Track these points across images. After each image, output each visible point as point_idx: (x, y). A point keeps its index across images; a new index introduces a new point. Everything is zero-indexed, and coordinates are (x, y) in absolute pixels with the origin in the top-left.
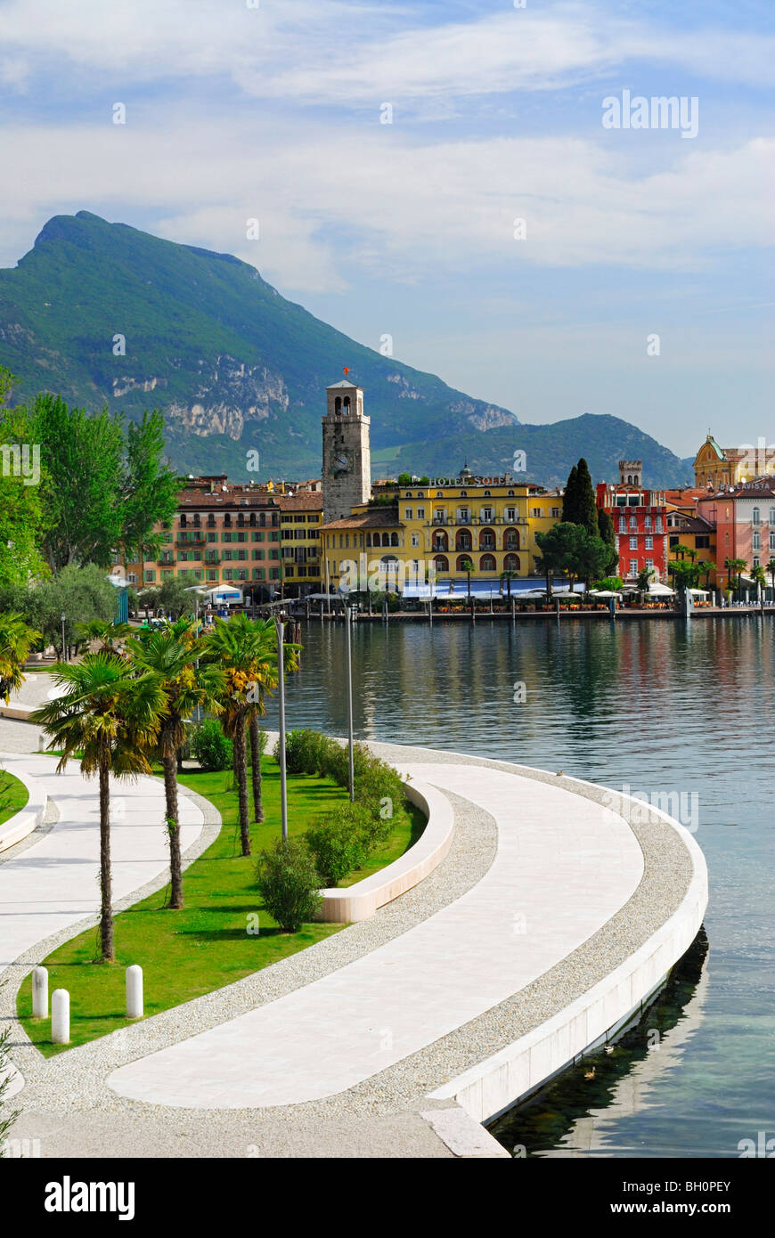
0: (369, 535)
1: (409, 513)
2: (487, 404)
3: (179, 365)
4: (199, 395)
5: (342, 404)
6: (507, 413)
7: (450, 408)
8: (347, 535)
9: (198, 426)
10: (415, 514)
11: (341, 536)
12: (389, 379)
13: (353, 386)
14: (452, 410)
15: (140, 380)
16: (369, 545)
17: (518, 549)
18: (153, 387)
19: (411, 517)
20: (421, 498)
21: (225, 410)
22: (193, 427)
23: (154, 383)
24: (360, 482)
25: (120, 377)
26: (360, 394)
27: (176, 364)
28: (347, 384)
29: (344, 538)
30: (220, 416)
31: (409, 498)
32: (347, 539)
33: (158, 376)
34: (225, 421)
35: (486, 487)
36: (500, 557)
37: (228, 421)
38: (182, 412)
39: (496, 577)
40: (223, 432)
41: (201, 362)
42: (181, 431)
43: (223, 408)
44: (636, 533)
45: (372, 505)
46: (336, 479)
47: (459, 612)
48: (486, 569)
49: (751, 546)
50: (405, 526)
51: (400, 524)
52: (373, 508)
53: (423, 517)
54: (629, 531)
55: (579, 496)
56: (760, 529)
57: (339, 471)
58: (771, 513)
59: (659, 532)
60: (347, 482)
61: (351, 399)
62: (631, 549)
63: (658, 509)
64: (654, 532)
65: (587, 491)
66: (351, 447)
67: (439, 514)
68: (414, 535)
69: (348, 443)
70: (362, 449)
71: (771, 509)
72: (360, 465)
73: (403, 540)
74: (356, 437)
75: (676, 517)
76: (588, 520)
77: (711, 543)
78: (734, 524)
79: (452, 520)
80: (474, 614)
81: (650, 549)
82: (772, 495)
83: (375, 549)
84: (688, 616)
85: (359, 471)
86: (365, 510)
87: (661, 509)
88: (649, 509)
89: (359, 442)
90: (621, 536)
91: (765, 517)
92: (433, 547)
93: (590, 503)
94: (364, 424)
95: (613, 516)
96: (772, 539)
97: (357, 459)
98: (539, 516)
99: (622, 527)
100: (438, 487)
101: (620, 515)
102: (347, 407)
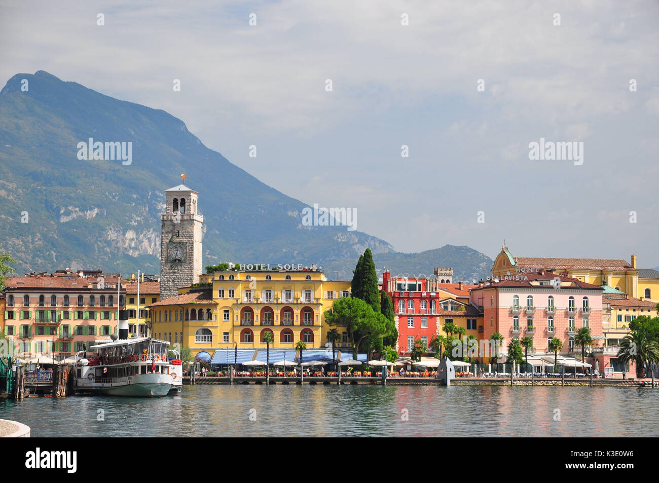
0: (187, 311)
1: (222, 293)
2: (369, 236)
3: (117, 198)
4: (133, 223)
5: (179, 204)
6: (385, 243)
7: (338, 238)
8: (170, 311)
9: (130, 248)
10: (227, 293)
11: (166, 312)
12: (290, 213)
13: (189, 190)
14: (340, 240)
15: (84, 209)
16: (187, 320)
17: (312, 325)
18: (94, 215)
19: (223, 296)
20: (232, 280)
21: (153, 236)
22: (126, 249)
23: (96, 211)
24: (191, 268)
25: (66, 206)
26: (194, 197)
27: (114, 197)
28: (183, 188)
29: (168, 313)
30: (149, 239)
31: (222, 280)
32: (170, 315)
33: (99, 206)
34: (153, 244)
35: (287, 272)
36: (297, 332)
37: (155, 245)
38: (117, 236)
39: (293, 348)
40: (152, 254)
41: (135, 196)
42: (116, 252)
43: (152, 233)
44: (413, 314)
45: (194, 286)
46: (171, 266)
47: (258, 375)
48: (286, 341)
49: (511, 327)
50: (218, 304)
51: (213, 302)
52: (194, 289)
53: (233, 296)
54: (407, 312)
55: (364, 280)
56: (519, 314)
57: (175, 260)
58: (528, 300)
59: (433, 314)
60: (181, 270)
61: (186, 201)
62: (409, 327)
63: (432, 294)
64: (429, 313)
65: (371, 277)
66: (185, 240)
67: (247, 294)
68: (225, 311)
69: (183, 237)
70: (194, 242)
71: (528, 297)
72: (192, 255)
73: (216, 316)
74: (189, 232)
75: (452, 303)
76: (371, 300)
77: (478, 324)
78: (497, 309)
79: (257, 299)
80: (269, 377)
81: (424, 327)
82: (529, 285)
83: (191, 323)
84: (449, 383)
85: (191, 260)
86: (188, 290)
87: (435, 294)
88: (424, 294)
89: (191, 237)
90: (400, 316)
91: (523, 303)
92: (241, 322)
93: (374, 287)
94: (197, 222)
95: (394, 298)
96: (530, 323)
97: (189, 251)
98: (332, 298)
99: (401, 308)
100: (247, 271)
101: (399, 298)
102: (183, 207)
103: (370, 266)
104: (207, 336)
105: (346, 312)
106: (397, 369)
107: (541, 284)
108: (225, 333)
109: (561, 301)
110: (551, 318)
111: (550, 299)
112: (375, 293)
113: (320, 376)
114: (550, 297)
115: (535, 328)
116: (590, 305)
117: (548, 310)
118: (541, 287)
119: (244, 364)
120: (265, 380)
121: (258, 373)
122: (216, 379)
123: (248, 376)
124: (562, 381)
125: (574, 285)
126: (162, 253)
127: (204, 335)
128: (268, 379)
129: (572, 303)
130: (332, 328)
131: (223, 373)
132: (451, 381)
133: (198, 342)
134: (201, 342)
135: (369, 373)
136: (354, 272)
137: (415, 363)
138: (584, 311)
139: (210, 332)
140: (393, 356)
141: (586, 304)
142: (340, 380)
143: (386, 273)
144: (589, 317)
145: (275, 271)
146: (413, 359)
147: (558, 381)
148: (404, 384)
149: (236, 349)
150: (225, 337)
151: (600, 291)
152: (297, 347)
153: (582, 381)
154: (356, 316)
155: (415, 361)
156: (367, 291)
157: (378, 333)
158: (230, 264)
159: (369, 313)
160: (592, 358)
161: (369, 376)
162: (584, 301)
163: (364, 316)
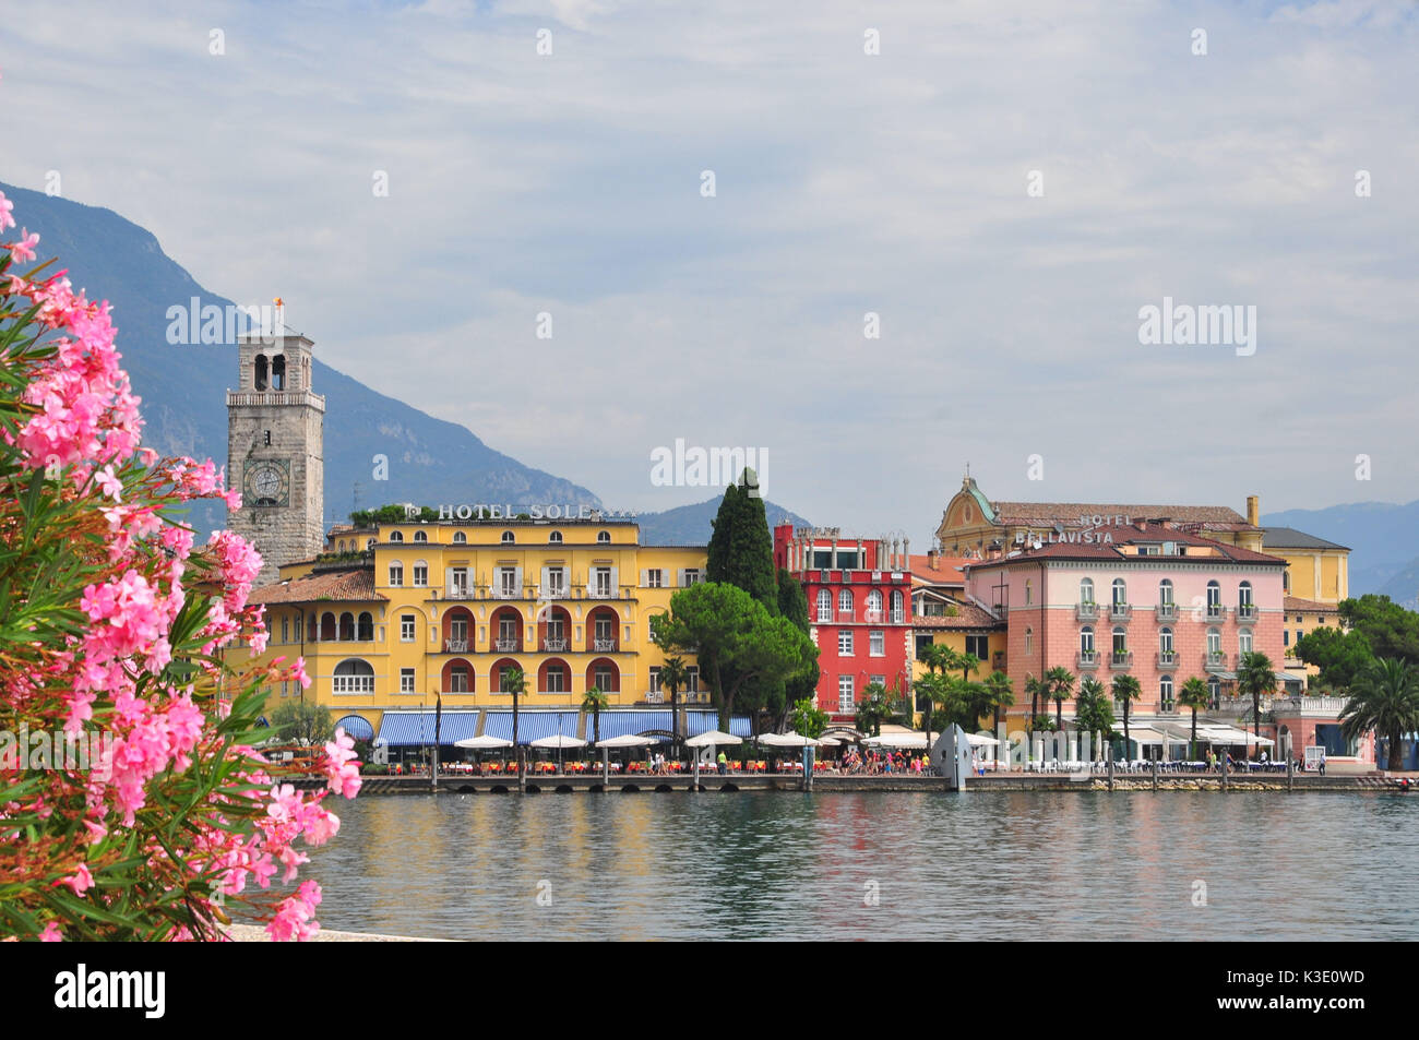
0: (314, 618)
1: (397, 573)
5: (270, 369)
7: (489, 481)
10: (409, 576)
14: (492, 485)
16: (313, 640)
17: (616, 651)
19: (400, 582)
20: (422, 544)
24: (302, 522)
26: (305, 351)
31: (397, 544)
35: (552, 525)
36: (579, 667)
39: (572, 706)
44: (850, 624)
45: (323, 559)
46: (253, 516)
47: (494, 772)
48: (551, 689)
49: (1077, 655)
50: (388, 601)
51: (377, 598)
52: (324, 567)
53: (424, 582)
54: (837, 620)
55: (741, 542)
56: (1095, 622)
57: (261, 501)
58: (1115, 590)
59: (897, 622)
60: (276, 524)
61: (287, 359)
62: (841, 654)
63: (894, 576)
64: (887, 620)
65: (757, 534)
66: (285, 453)
67: (456, 576)
68: (406, 618)
69: (279, 445)
70: (308, 458)
71: (1115, 583)
72: (304, 489)
73: (383, 628)
74: (295, 434)
75: (927, 598)
76: (758, 589)
77: (992, 647)
78: (1043, 610)
79: (483, 589)
80: (525, 776)
81: (879, 655)
82: (1117, 556)
83: (324, 647)
84: (962, 787)
85: (301, 501)
86: (308, 570)
87: (901, 576)
88: (877, 577)
89: (301, 445)
90: (822, 628)
91: (1103, 598)
92: (444, 645)
93: (764, 558)
94: (311, 410)
95: (805, 586)
96: (1118, 642)
97: (297, 478)
98: (659, 586)
99: (824, 609)
100: (457, 522)
101: (820, 586)
102: (278, 376)
103: (754, 510)
104: (361, 677)
105: (706, 617)
106: (827, 753)
107: (1143, 551)
108: (405, 672)
109: (1190, 592)
110: (1166, 630)
111: (1166, 587)
112: (767, 573)
113: (642, 772)
114: (1164, 582)
115: (1131, 655)
116: (1255, 600)
117: (1160, 612)
118: (1142, 560)
119: (459, 744)
120: (517, 783)
121: (494, 766)
122: (396, 781)
123: (469, 772)
124: (1220, 779)
125: (1217, 554)
126: (229, 483)
127: (354, 677)
128: (524, 781)
129: (1213, 597)
130: (669, 656)
131: (407, 766)
132: (968, 781)
133: (340, 692)
134: (347, 692)
135: (761, 764)
136: (713, 524)
137: (868, 739)
138: (1242, 614)
139: (368, 669)
140: (815, 722)
141: (1245, 597)
142: (697, 781)
143: (784, 527)
144: (1254, 631)
145: (525, 521)
146: (859, 728)
147: (1210, 779)
148: (854, 788)
149: (439, 707)
150: (404, 680)
151: (1278, 568)
152: (586, 703)
153: (1265, 780)
154: (729, 629)
155: (867, 735)
156: (747, 569)
157: (783, 669)
158: (408, 506)
159: (760, 620)
160: (1274, 724)
161: (760, 770)
162: (1242, 592)
163: (748, 627)
